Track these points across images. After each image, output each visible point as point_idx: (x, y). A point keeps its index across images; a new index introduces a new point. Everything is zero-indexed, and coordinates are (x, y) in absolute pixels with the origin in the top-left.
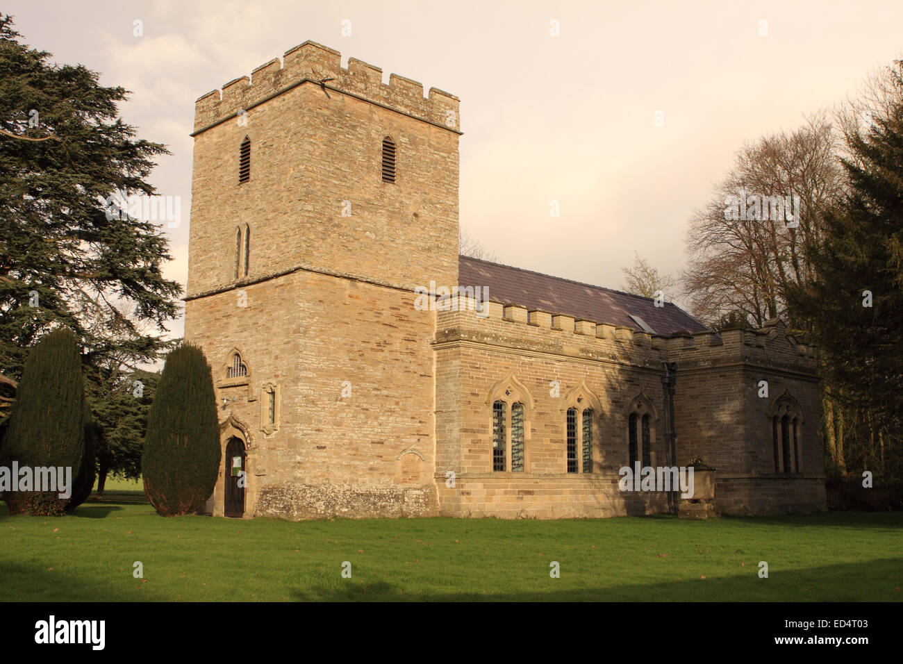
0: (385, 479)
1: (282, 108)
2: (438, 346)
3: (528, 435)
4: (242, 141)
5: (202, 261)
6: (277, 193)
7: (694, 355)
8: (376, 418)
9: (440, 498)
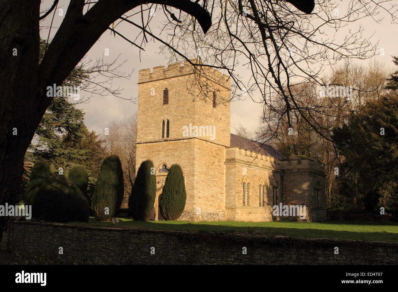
0: (214, 208)
1: (184, 81)
2: (226, 164)
3: (250, 194)
4: (164, 89)
5: (144, 130)
6: (182, 110)
7: (291, 167)
8: (212, 188)
9: (227, 215)
